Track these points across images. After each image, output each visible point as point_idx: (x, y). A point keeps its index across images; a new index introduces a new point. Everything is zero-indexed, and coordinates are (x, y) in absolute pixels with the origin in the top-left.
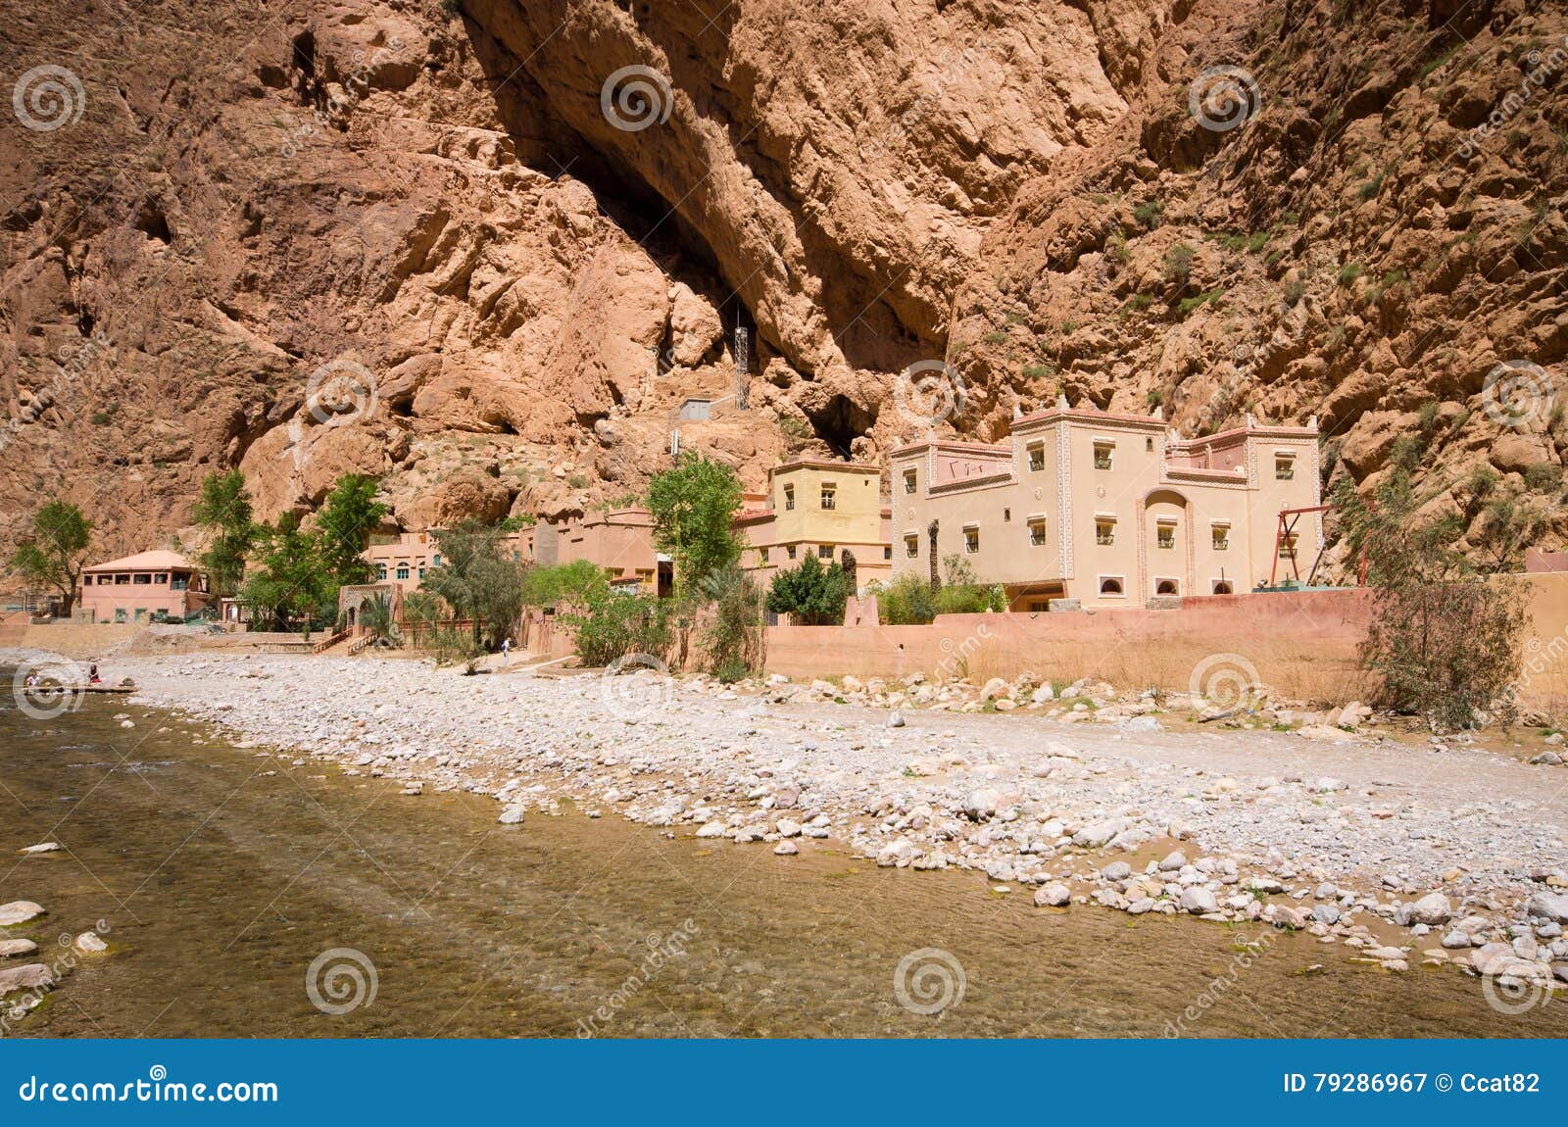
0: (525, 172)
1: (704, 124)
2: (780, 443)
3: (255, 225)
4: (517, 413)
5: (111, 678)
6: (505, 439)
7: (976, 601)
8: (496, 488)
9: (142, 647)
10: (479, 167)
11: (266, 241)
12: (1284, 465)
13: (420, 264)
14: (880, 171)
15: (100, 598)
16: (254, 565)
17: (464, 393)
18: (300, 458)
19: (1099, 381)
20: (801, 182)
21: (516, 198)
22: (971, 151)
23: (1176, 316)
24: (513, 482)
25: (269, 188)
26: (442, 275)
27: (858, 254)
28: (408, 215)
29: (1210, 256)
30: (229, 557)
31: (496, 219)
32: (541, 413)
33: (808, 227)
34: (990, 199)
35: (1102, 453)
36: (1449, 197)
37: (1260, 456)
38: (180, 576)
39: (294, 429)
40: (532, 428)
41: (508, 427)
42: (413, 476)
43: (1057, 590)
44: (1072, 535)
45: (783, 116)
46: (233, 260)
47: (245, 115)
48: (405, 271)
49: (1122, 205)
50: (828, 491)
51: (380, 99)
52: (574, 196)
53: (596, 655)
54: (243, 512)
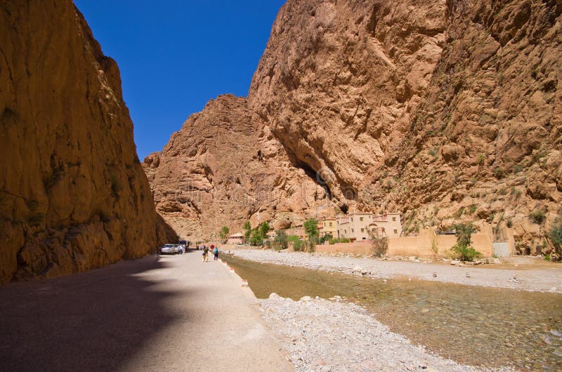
0: (293, 168)
1: (320, 160)
2: (334, 213)
3: (252, 181)
4: (293, 208)
5: (231, 253)
6: (290, 213)
7: (346, 241)
8: (288, 222)
9: (236, 248)
10: (286, 168)
11: (254, 183)
12: (394, 219)
13: (277, 185)
14: (347, 166)
15: (230, 241)
16: (251, 236)
17: (284, 206)
18: (258, 218)
19: (379, 203)
20: (335, 169)
21: (292, 173)
22: (361, 163)
23: (389, 192)
24: (291, 221)
25: (254, 175)
26: (280, 186)
27: (345, 180)
28: (275, 177)
29: (393, 182)
30: (248, 234)
31: (289, 177)
32: (297, 208)
33: (337, 176)
34: (365, 170)
35: (361, 219)
36: (413, 178)
37: (389, 218)
38: (241, 237)
39: (258, 213)
40: (295, 211)
41: (291, 211)
42: (275, 220)
43: (355, 239)
44: (358, 230)
45: (332, 158)
46: (249, 186)
47: (251, 164)
48: (275, 186)
49: (382, 173)
50: (331, 224)
51: (271, 159)
52: (301, 171)
53: (296, 249)
54: (250, 227)
